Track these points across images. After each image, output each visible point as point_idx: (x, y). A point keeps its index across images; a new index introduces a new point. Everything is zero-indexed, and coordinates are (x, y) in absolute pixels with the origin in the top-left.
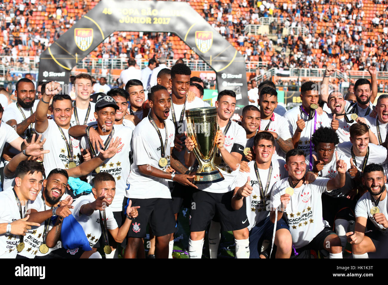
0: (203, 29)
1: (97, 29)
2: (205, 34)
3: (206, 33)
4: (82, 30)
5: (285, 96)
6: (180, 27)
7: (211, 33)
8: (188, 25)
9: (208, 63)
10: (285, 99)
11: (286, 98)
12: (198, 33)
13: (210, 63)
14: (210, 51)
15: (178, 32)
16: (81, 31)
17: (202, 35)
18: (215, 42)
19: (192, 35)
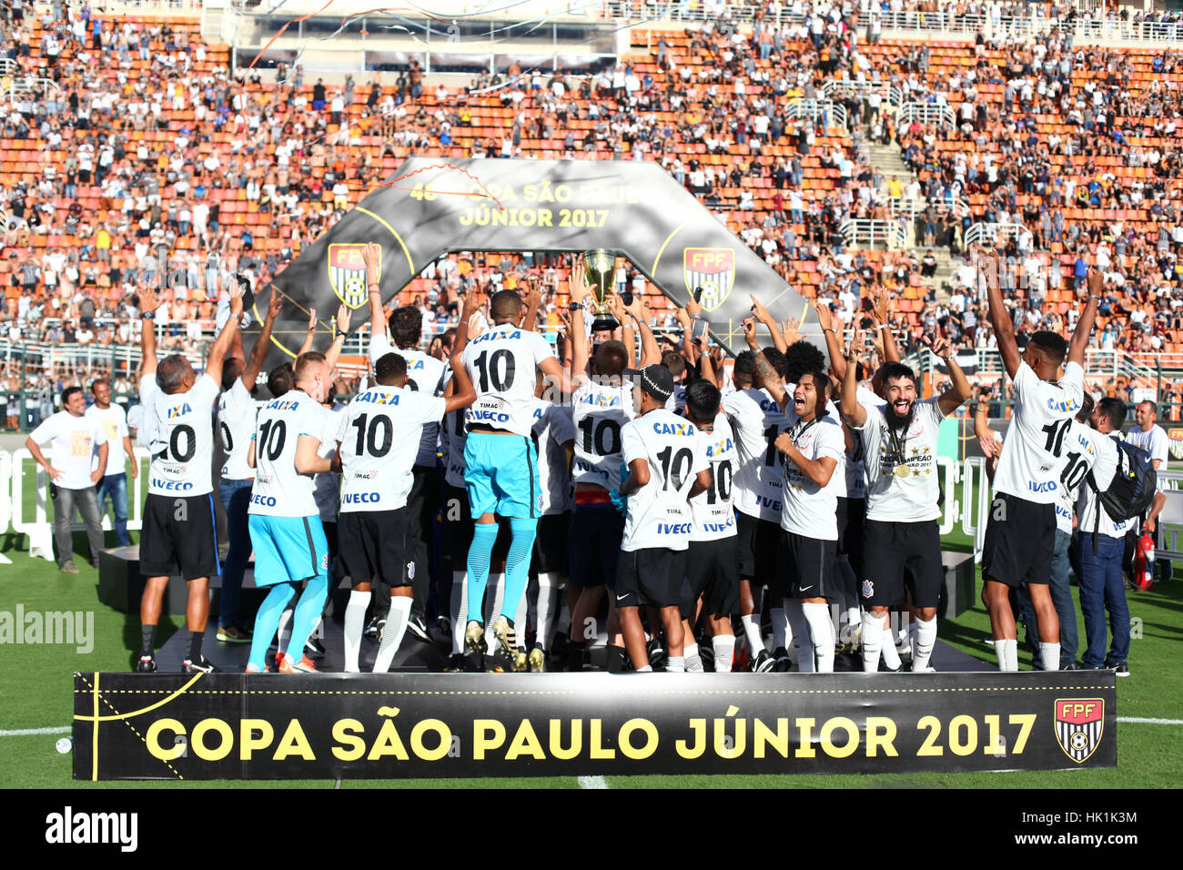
0: (707, 240)
1: (394, 246)
2: (713, 256)
3: (715, 253)
4: (348, 248)
5: (960, 434)
6: (638, 236)
7: (729, 253)
8: (660, 228)
9: (723, 341)
10: (960, 442)
11: (964, 438)
12: (690, 254)
13: (727, 341)
14: (727, 305)
15: (631, 249)
16: (346, 251)
17: (702, 259)
18: (743, 279)
19: (673, 259)
